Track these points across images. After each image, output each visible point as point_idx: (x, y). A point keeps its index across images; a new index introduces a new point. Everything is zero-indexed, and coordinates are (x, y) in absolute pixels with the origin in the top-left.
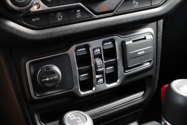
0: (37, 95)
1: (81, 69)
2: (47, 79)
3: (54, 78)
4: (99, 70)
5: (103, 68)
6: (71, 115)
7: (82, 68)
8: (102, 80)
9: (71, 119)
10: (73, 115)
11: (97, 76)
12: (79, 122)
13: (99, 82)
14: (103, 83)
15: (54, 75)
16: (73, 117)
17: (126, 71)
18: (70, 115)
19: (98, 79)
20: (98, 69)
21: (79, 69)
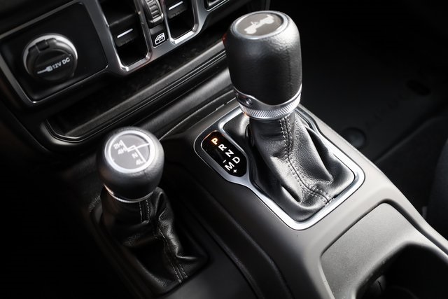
0: (36, 97)
1: (116, 25)
2: (49, 69)
3: (62, 63)
4: (155, 20)
5: (162, 15)
6: (117, 142)
7: (117, 22)
8: (164, 36)
9: (120, 152)
10: (122, 143)
11: (152, 31)
12: (137, 156)
13: (157, 42)
14: (166, 40)
15: (61, 56)
16: (122, 147)
17: (210, 4)
18: (115, 143)
19: (154, 37)
20: (152, 19)
21: (112, 25)
